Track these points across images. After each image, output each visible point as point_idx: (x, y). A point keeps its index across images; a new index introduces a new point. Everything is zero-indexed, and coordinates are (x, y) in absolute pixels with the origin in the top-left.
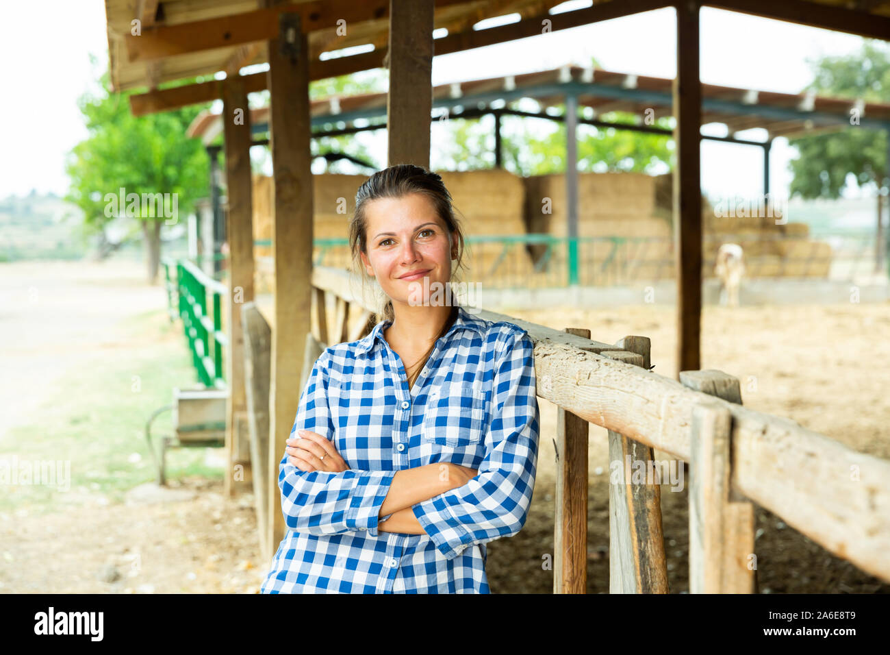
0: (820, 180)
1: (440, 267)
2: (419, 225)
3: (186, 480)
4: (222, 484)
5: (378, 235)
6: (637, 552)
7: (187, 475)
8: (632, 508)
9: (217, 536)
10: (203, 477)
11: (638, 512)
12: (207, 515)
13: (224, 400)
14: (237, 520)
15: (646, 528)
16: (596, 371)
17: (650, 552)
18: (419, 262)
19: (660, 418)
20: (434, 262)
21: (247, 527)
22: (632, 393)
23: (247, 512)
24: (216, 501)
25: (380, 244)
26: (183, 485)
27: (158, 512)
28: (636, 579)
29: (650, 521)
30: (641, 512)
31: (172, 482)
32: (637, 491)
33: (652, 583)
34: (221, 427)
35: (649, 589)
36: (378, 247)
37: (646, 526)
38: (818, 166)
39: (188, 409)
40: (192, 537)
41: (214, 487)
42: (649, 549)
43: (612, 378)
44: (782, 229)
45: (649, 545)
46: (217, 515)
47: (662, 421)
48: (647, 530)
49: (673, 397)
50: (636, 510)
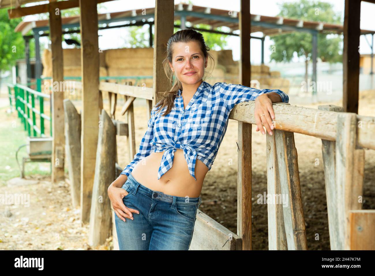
0: (283, 54)
1: (200, 71)
2: (193, 54)
3: (33, 176)
4: (50, 177)
5: (177, 57)
6: (289, 180)
7: (34, 174)
8: (287, 162)
9: (52, 198)
10: (40, 175)
11: (290, 164)
12: (45, 190)
13: (51, 142)
14: (59, 192)
15: (292, 171)
16: (276, 108)
17: (294, 179)
18: (192, 68)
19: (314, 122)
20: (198, 69)
21: (64, 194)
22: (298, 114)
23: (63, 188)
24: (48, 184)
25: (178, 60)
26: (32, 178)
27: (23, 189)
28: (289, 190)
29: (294, 168)
30: (291, 164)
31: (26, 177)
32: (289, 156)
33: (295, 191)
34: (50, 153)
35: (294, 194)
36: (176, 61)
37: (292, 169)
38: (282, 48)
39: (34, 145)
40: (41, 199)
41: (46, 179)
42: (294, 178)
43: (286, 110)
44: (269, 74)
45: (294, 177)
46: (50, 190)
47: (315, 123)
48: (293, 171)
49: (321, 114)
50: (289, 163)
